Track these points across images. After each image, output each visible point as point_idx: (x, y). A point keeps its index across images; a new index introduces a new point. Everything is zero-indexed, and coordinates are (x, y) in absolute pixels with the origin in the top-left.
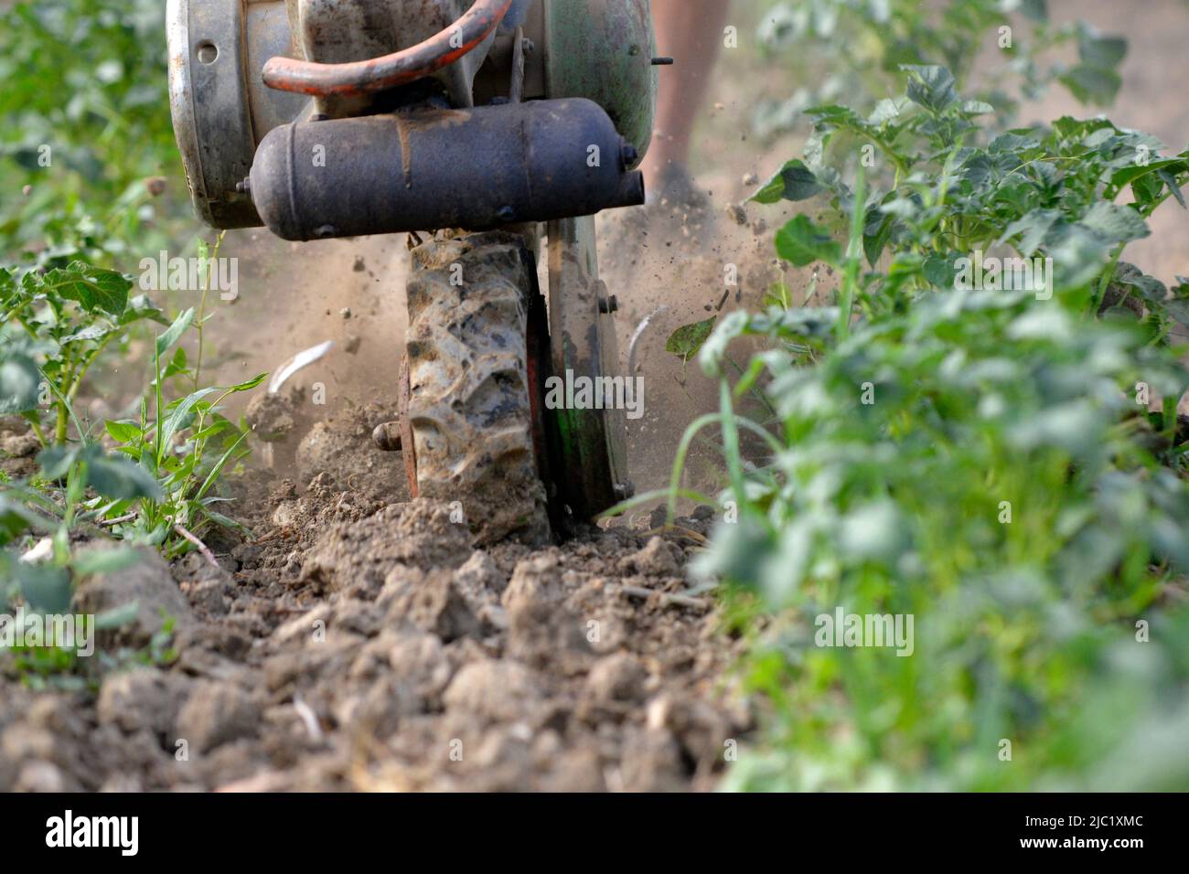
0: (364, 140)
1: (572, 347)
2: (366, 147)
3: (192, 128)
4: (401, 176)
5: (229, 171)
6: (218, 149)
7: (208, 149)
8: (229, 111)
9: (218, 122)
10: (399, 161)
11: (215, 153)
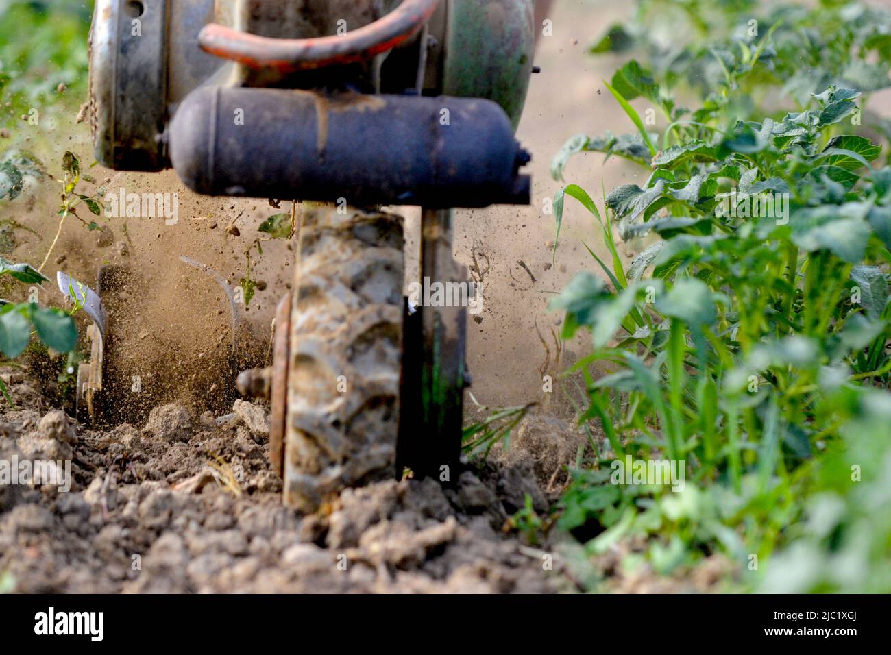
0: (284, 112)
1: (442, 328)
2: (286, 120)
3: (111, 76)
4: (316, 151)
5: (139, 120)
6: (132, 99)
7: (123, 98)
8: (148, 65)
9: (136, 75)
10: (315, 137)
11: (129, 103)
